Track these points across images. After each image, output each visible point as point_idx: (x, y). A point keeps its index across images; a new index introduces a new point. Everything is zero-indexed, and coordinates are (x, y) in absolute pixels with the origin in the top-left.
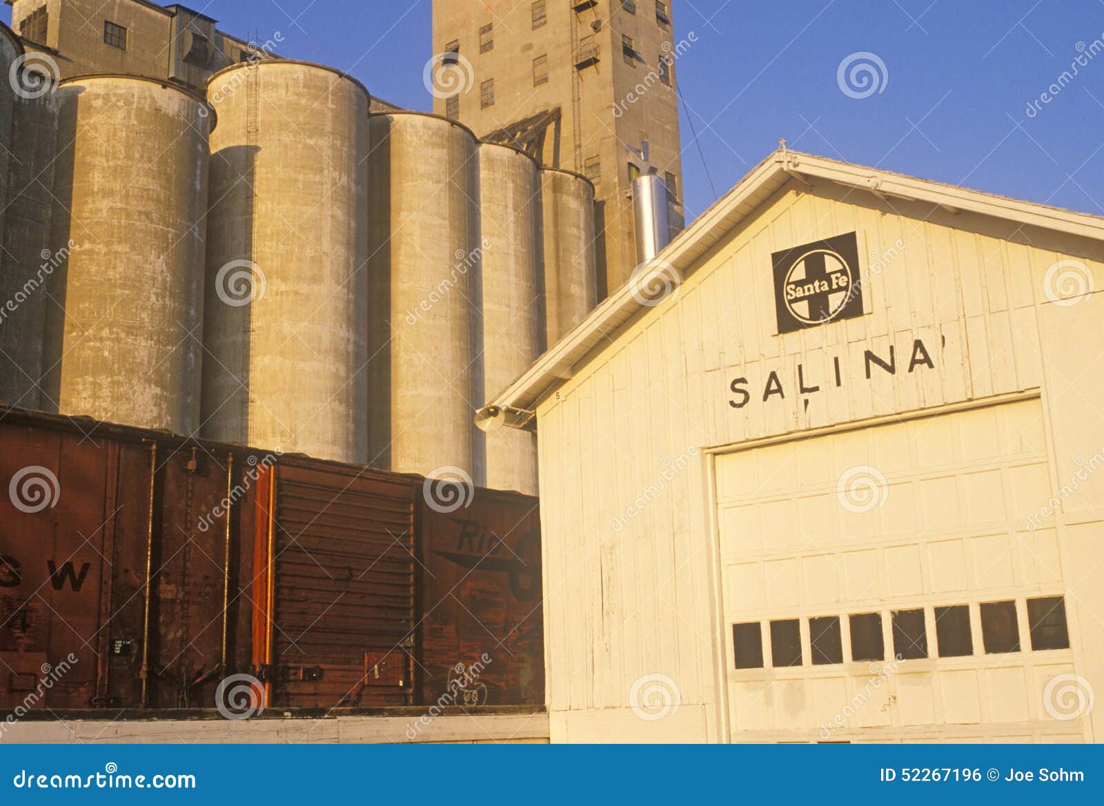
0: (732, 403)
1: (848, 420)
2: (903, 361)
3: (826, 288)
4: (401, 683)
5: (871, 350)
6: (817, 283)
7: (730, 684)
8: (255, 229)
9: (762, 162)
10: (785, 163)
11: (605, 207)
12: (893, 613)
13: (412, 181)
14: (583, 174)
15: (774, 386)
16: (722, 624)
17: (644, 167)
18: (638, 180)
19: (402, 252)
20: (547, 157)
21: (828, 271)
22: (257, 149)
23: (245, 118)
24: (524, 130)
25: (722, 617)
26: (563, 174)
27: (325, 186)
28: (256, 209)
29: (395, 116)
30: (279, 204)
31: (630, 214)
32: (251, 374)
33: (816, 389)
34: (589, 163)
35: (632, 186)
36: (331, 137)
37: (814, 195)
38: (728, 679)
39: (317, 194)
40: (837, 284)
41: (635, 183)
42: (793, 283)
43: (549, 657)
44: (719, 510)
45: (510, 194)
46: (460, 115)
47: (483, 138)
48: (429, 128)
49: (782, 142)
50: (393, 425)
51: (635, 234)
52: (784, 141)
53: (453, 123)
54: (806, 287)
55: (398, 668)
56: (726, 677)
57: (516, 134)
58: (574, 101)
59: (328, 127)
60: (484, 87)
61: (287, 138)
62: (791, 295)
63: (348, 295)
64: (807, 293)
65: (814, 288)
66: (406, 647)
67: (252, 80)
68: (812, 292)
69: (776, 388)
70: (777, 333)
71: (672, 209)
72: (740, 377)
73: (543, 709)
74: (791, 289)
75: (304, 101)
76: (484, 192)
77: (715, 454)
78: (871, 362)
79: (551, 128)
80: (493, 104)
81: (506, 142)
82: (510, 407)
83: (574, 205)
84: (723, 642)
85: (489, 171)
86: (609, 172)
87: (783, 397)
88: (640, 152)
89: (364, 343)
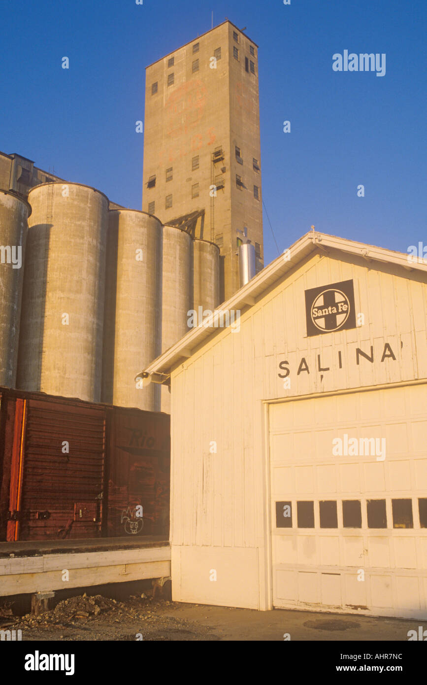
0: (280, 375)
1: (345, 388)
2: (378, 355)
3: (335, 311)
4: (94, 520)
5: (360, 348)
6: (330, 308)
7: (273, 537)
8: (49, 266)
9: (301, 238)
10: (314, 239)
11: (225, 259)
12: (367, 501)
13: (129, 243)
14: (215, 243)
15: (304, 367)
16: (270, 501)
17: (244, 240)
18: (242, 246)
19: (123, 279)
20: (197, 234)
21: (336, 301)
22: (51, 226)
23: (46, 211)
24: (186, 220)
25: (270, 499)
26: (205, 242)
27: (85, 245)
28: (50, 256)
29: (121, 211)
30: (61, 253)
31: (237, 263)
32: (44, 338)
33: (328, 369)
34: (217, 237)
35: (238, 248)
36: (89, 221)
37: (330, 258)
38: (272, 533)
39: (81, 249)
40: (342, 309)
41: (240, 247)
42: (316, 308)
43: (173, 514)
44: (270, 436)
45: (178, 252)
46: (155, 213)
47: (166, 224)
48: (138, 218)
49: (313, 227)
50: (115, 365)
51: (239, 273)
52: (314, 226)
53: (150, 216)
54: (324, 310)
55: (93, 511)
56: (271, 532)
57: (182, 222)
58: (211, 206)
59: (87, 217)
60: (168, 198)
61: (67, 221)
62: (315, 315)
63: (94, 299)
64: (324, 314)
65: (328, 311)
66: (98, 499)
67: (50, 191)
68: (327, 313)
69: (305, 367)
70: (306, 336)
71: (258, 260)
72: (284, 360)
73: (167, 544)
74: (315, 311)
75: (76, 203)
76: (165, 250)
77: (269, 403)
78: (359, 355)
79: (199, 219)
80: (171, 207)
81: (177, 226)
82: (156, 372)
83: (209, 258)
84: (270, 512)
85: (168, 239)
86: (228, 242)
87: (309, 373)
88: (243, 232)
89: (102, 324)
